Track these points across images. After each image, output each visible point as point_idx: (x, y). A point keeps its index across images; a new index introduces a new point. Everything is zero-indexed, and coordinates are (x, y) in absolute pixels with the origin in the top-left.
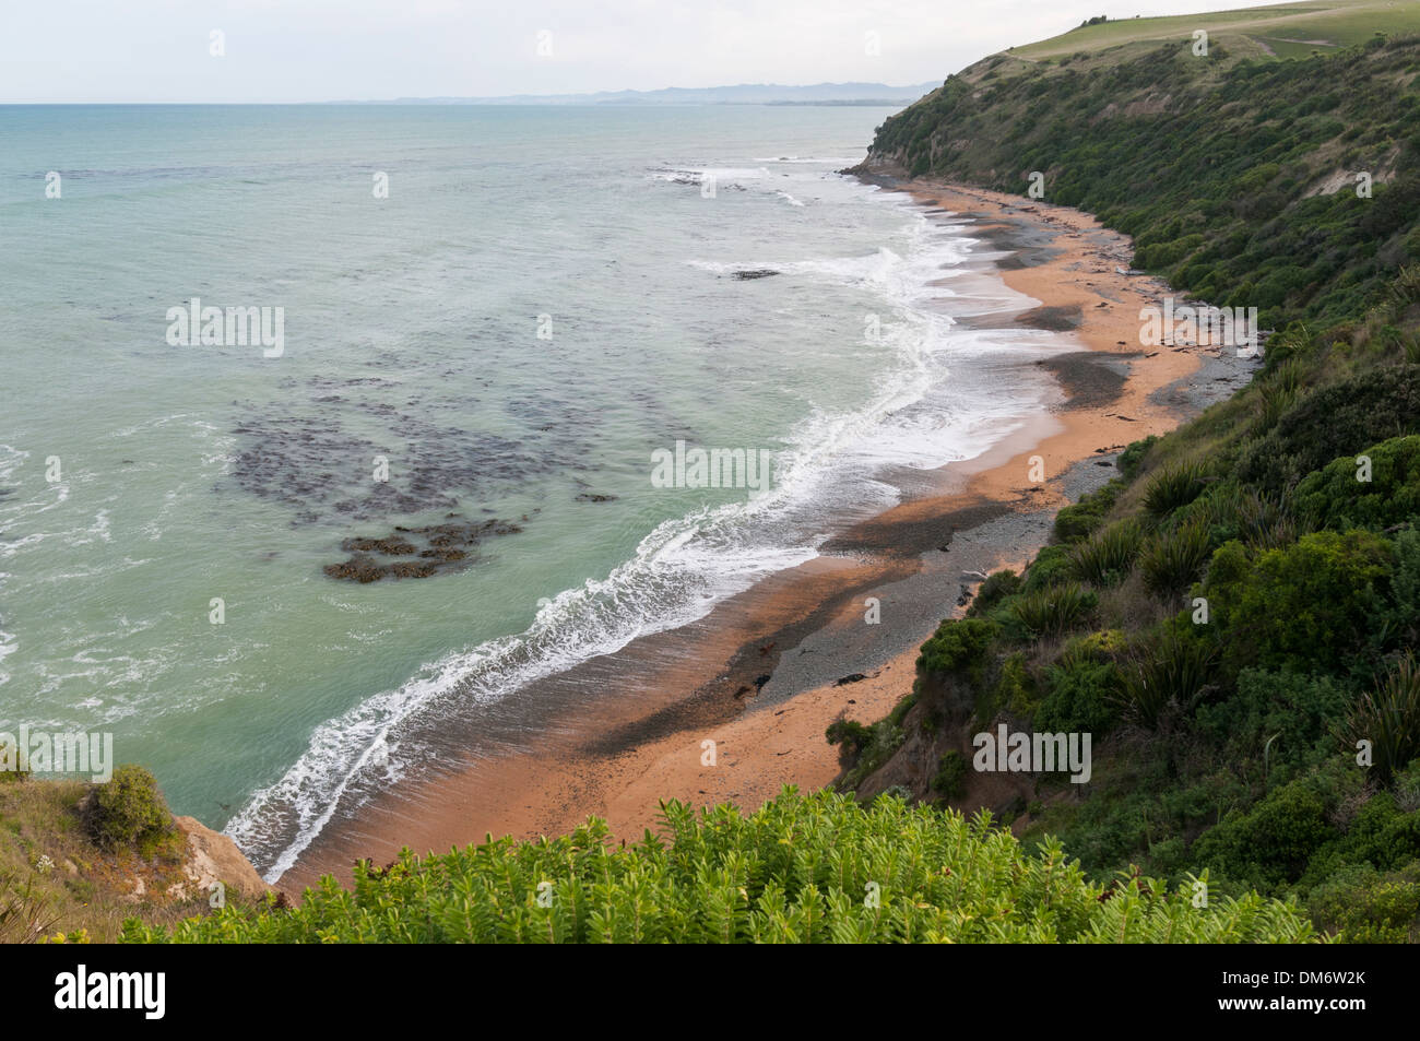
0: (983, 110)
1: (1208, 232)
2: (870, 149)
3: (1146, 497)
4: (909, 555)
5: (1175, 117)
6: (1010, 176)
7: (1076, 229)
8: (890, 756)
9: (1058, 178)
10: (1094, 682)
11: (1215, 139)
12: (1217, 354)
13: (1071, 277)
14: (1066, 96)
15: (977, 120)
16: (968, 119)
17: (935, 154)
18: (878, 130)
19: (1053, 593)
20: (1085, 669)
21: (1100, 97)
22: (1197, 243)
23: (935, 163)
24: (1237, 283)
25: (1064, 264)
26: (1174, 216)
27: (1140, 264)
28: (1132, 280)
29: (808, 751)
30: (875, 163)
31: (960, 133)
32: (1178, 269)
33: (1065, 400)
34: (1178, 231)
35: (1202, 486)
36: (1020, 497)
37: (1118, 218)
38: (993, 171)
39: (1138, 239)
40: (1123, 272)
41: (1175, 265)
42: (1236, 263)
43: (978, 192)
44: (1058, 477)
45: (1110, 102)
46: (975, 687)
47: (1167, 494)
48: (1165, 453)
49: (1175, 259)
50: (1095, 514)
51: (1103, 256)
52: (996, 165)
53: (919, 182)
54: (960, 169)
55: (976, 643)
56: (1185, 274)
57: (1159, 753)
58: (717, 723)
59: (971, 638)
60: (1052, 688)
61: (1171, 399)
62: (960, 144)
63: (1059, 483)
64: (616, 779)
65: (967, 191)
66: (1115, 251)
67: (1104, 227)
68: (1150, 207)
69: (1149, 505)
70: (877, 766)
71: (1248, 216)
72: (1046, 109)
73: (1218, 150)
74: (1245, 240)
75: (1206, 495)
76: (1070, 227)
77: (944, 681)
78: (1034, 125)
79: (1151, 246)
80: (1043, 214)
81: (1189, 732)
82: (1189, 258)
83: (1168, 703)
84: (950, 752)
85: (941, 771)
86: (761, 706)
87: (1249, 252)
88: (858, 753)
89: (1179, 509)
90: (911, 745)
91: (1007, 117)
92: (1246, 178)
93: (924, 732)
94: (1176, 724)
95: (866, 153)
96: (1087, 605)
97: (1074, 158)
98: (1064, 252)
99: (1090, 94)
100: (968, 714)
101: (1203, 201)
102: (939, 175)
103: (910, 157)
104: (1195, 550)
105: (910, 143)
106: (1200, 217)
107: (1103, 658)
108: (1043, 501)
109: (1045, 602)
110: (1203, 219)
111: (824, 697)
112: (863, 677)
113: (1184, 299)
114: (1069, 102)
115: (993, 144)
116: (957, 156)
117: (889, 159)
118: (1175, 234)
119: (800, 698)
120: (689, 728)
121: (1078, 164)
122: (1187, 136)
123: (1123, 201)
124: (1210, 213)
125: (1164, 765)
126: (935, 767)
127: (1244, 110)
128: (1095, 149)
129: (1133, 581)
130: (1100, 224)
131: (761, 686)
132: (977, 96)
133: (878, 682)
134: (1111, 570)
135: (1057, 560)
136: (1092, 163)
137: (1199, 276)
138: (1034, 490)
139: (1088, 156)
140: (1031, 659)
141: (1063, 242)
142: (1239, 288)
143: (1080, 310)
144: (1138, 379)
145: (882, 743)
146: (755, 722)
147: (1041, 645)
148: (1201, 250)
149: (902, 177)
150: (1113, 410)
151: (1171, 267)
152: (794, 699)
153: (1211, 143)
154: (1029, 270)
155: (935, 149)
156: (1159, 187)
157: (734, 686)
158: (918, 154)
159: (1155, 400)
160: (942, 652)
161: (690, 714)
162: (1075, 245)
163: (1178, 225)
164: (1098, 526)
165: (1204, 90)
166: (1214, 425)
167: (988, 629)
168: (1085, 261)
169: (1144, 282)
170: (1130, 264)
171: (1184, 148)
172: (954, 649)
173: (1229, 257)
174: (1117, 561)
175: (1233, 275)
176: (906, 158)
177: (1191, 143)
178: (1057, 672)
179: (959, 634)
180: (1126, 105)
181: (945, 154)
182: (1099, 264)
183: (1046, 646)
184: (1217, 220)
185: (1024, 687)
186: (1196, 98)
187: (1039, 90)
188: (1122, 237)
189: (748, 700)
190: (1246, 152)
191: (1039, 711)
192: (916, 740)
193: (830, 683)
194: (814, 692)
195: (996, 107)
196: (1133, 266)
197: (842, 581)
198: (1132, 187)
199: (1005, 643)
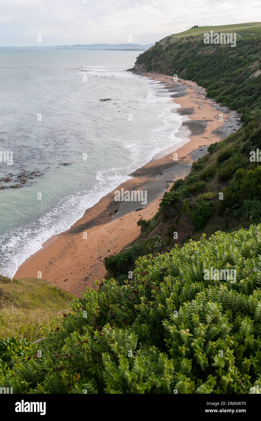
0: (166, 52)
1: (226, 87)
2: (135, 63)
3: (217, 158)
4: (152, 176)
5: (217, 55)
6: (173, 71)
7: (191, 86)
8: (154, 228)
9: (187, 72)
10: (207, 206)
11: (227, 61)
12: (228, 120)
13: (191, 100)
14: (188, 48)
15: (164, 55)
16: (162, 55)
17: (153, 65)
18: (137, 58)
19: (195, 184)
20: (204, 203)
21: (197, 49)
22: (223, 90)
23: (153, 67)
24: (233, 101)
25: (189, 96)
26: (217, 83)
27: (209, 96)
28: (207, 100)
29: (130, 229)
30: (137, 67)
31: (160, 59)
32: (218, 97)
33: (191, 133)
34: (218, 87)
35: (231, 155)
36: (180, 160)
37: (202, 83)
38: (169, 70)
39: (208, 89)
40: (204, 98)
41: (217, 96)
42: (233, 95)
43: (165, 76)
44: (190, 154)
45: (200, 50)
46: (176, 209)
47: (222, 157)
48: (220, 146)
49: (217, 94)
50: (203, 163)
51: (199, 94)
52: (170, 68)
53: (149, 73)
54: (160, 69)
55: (176, 197)
56: (220, 98)
57: (224, 222)
58: (105, 223)
59: (175, 197)
60: (196, 208)
61: (217, 132)
62: (160, 62)
63: (190, 155)
64: (79, 239)
65: (162, 76)
66: (202, 92)
67: (199, 86)
68: (210, 80)
69: (218, 160)
70: (151, 231)
71: (236, 82)
72: (183, 52)
73: (228, 64)
74: (235, 89)
75: (232, 157)
76: (190, 86)
77: (168, 208)
78: (180, 57)
79: (211, 91)
80: (183, 82)
81: (231, 216)
82: (221, 94)
83: (226, 210)
84: (171, 226)
85: (168, 230)
86: (116, 218)
87: (236, 93)
88: (145, 228)
89: (226, 161)
90: (160, 225)
91: (172, 55)
92: (235, 72)
93: (163, 221)
94: (228, 215)
95: (134, 65)
96: (204, 186)
97: (190, 66)
98: (189, 93)
99: (194, 48)
100: (175, 216)
101: (224, 78)
102: (154, 71)
103: (146, 66)
104: (230, 171)
105: (146, 62)
106: (223, 83)
107: (209, 200)
108: (186, 161)
109: (193, 186)
110: (224, 83)
111: (133, 215)
112: (142, 209)
113: (220, 105)
114: (188, 50)
115: (169, 62)
116: (159, 65)
117: (141, 67)
118: (217, 87)
119: (126, 215)
120: (97, 225)
121: (192, 68)
122: (220, 60)
123: (203, 78)
124: (226, 82)
125: (225, 225)
126: (167, 230)
127: (234, 53)
128: (195, 64)
129: (215, 180)
130: (198, 85)
131: (116, 212)
132: (164, 48)
133: (146, 210)
134: (209, 177)
135: (195, 175)
136: (195, 68)
137: (223, 99)
138: (184, 158)
139: (194, 66)
140: (190, 201)
141: (188, 90)
142: (234, 102)
143: (193, 109)
144: (208, 127)
145: (152, 225)
146: (115, 222)
147: (193, 197)
148: (224, 92)
149: (144, 72)
150: (202, 136)
151: (216, 97)
152: (125, 216)
153: (226, 62)
154: (180, 98)
155: (153, 63)
156: (213, 74)
157: (109, 213)
158: (148, 65)
159: (214, 133)
160: (168, 200)
161: (97, 221)
162: (191, 91)
163: (218, 85)
164: (204, 166)
165: (224, 47)
166: (232, 139)
167: (179, 194)
168: (194, 95)
169: (209, 101)
170: (206, 96)
171: (219, 64)
172: (171, 199)
173: (231, 94)
174: (210, 175)
175: (232, 99)
176: (145, 66)
177: (221, 62)
178: (198, 204)
179: (172, 196)
180: (204, 51)
181: (156, 65)
182: (198, 96)
183: (194, 197)
184: (228, 84)
185: (189, 208)
186: (222, 49)
187: (181, 47)
188: (203, 88)
189: (113, 216)
190: (235, 65)
191: (193, 214)
192: (161, 223)
193: (134, 211)
194: (130, 213)
195: (169, 51)
196: (207, 96)
197: (135, 184)
198: (206, 75)
199: (184, 197)
